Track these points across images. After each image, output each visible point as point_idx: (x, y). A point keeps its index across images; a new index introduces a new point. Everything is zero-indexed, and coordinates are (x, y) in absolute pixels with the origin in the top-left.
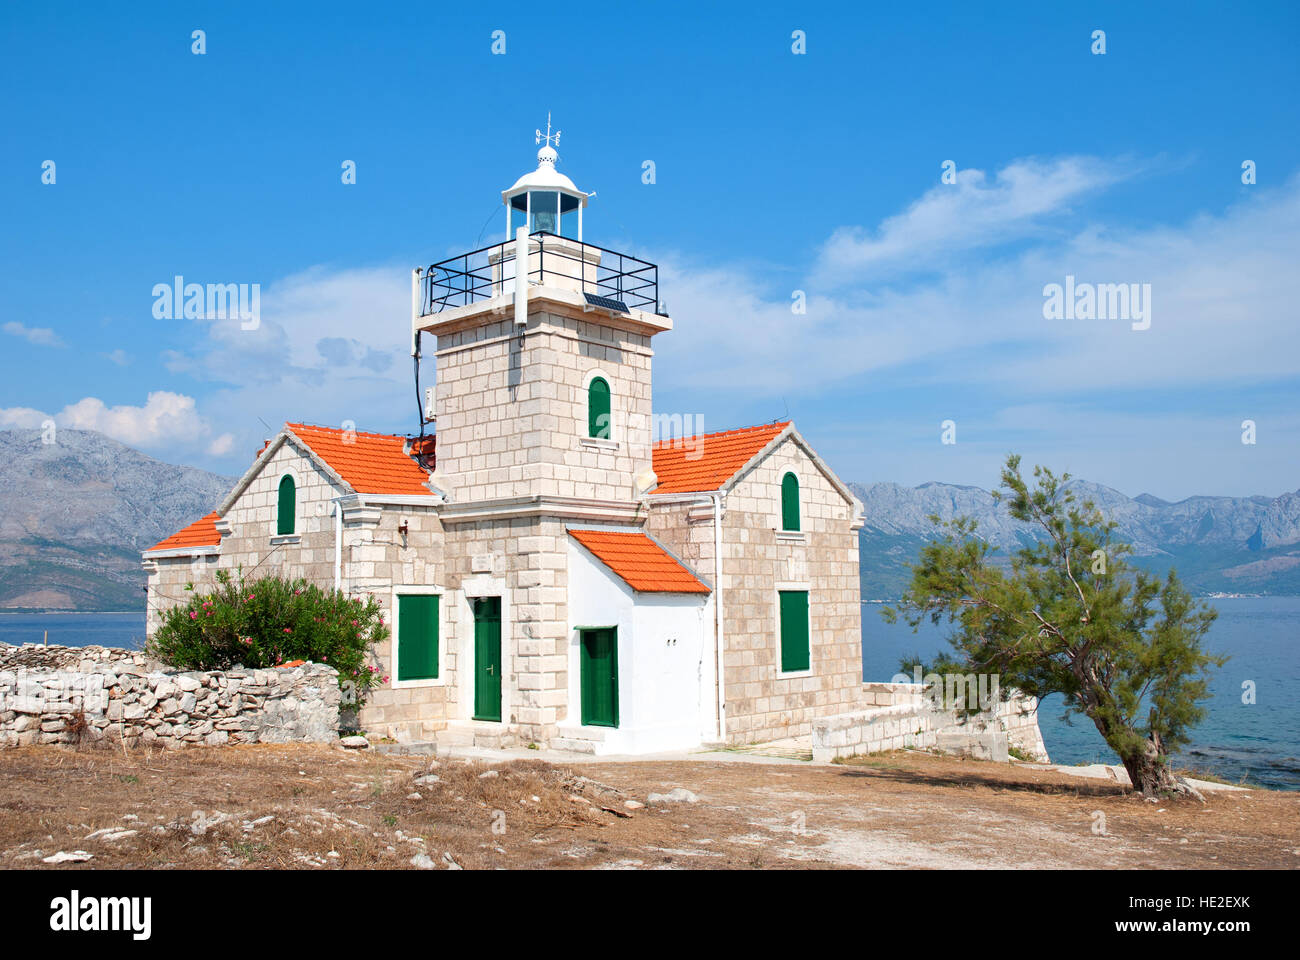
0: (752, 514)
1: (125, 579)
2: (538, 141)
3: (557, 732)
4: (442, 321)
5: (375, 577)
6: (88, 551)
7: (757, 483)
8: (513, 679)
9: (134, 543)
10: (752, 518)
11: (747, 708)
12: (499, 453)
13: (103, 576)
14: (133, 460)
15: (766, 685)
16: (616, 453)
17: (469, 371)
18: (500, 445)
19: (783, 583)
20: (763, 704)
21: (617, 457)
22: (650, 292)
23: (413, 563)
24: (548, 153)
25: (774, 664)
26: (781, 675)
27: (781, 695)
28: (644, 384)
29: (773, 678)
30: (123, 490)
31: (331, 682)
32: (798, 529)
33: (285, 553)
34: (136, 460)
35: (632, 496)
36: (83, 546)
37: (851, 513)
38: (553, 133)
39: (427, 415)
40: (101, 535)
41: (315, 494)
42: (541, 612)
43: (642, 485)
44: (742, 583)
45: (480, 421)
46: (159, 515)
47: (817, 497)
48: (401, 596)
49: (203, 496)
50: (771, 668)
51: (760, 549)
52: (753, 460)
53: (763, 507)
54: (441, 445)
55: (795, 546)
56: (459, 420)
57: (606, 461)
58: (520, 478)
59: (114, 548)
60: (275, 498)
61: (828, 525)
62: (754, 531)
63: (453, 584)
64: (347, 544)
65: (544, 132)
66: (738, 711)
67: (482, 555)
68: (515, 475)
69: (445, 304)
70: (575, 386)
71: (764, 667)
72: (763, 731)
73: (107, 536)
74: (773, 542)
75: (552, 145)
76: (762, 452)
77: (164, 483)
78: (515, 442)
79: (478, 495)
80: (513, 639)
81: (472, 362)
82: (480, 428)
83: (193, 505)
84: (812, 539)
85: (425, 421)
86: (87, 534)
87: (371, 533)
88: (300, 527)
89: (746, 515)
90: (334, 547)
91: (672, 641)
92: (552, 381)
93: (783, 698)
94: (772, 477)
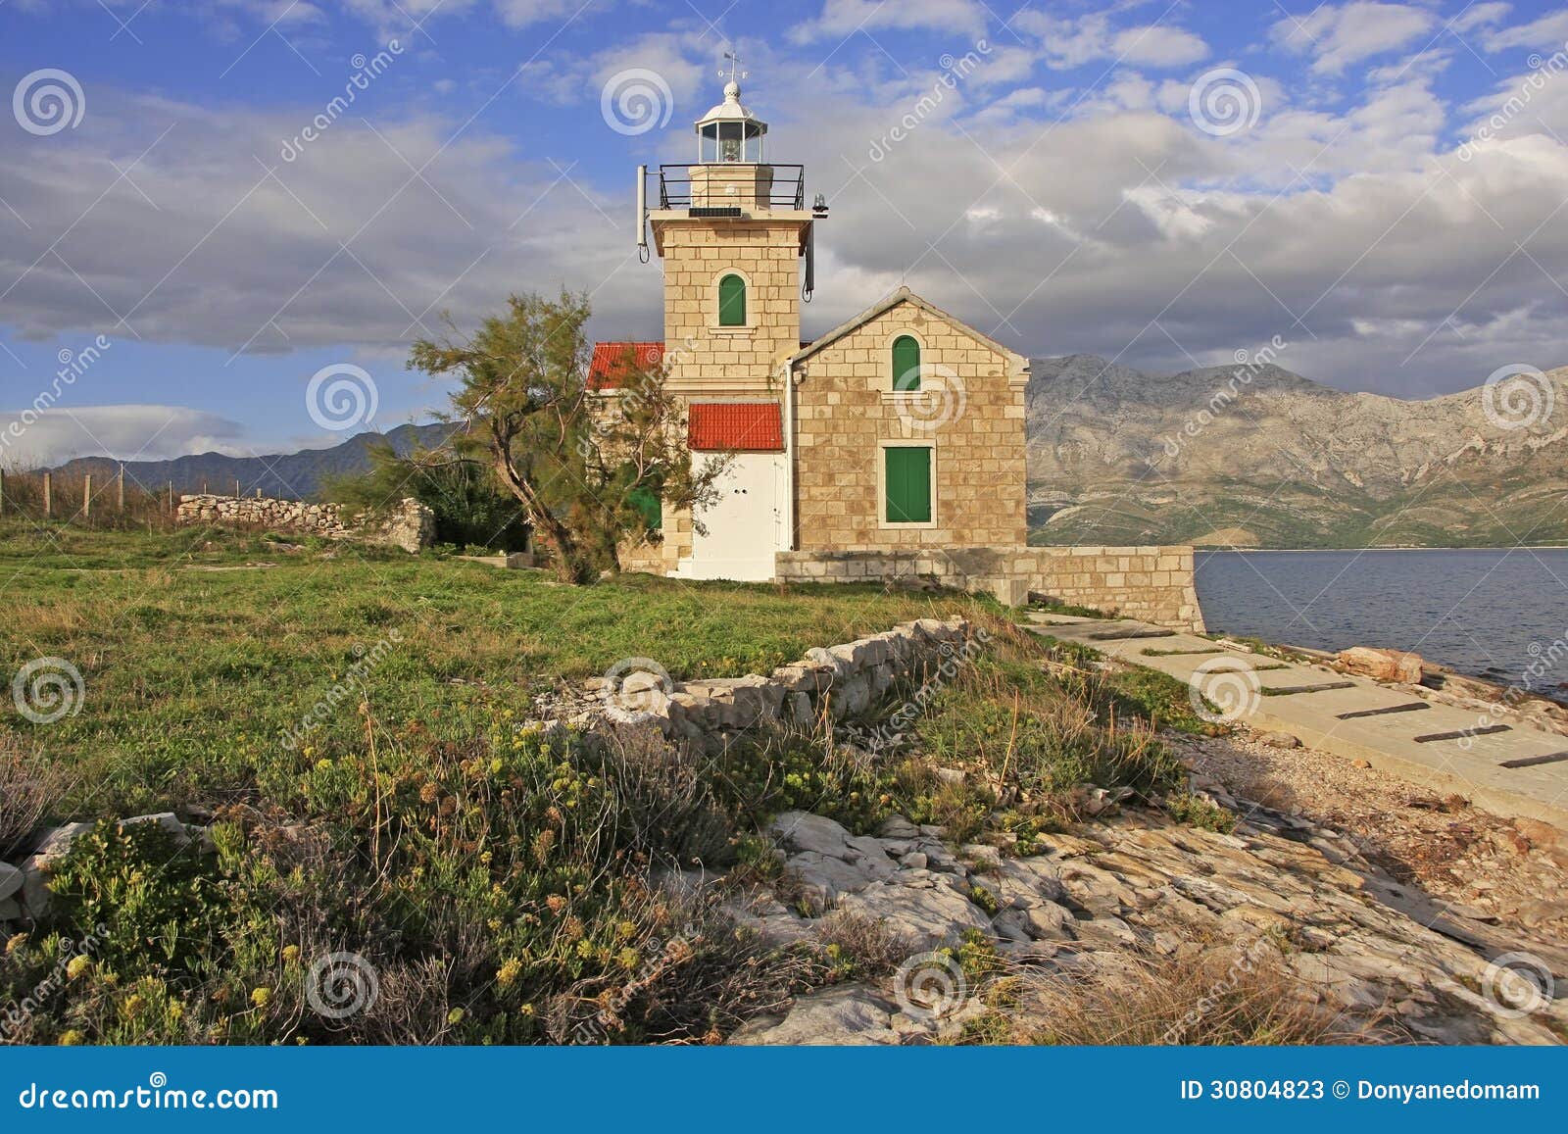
0: (846, 378)
1: (1309, 516)
6: (1269, 488)
7: (851, 348)
9: (1315, 477)
10: (846, 382)
13: (1286, 513)
15: (862, 534)
16: (752, 337)
19: (892, 441)
21: (753, 341)
25: (875, 516)
26: (885, 525)
27: (886, 543)
29: (872, 527)
30: (1301, 423)
36: (1266, 483)
37: (1010, 368)
40: (1281, 471)
44: (824, 442)
46: (1339, 447)
47: (951, 355)
49: (1385, 425)
50: (869, 519)
51: (860, 409)
53: (863, 371)
57: (740, 345)
59: (1296, 483)
61: (970, 383)
62: (848, 393)
70: (703, 286)
71: (861, 517)
73: (1287, 471)
74: (878, 401)
77: (1343, 413)
83: (1375, 435)
86: (1268, 471)
89: (836, 380)
91: (741, 492)
92: (676, 285)
94: (878, 343)
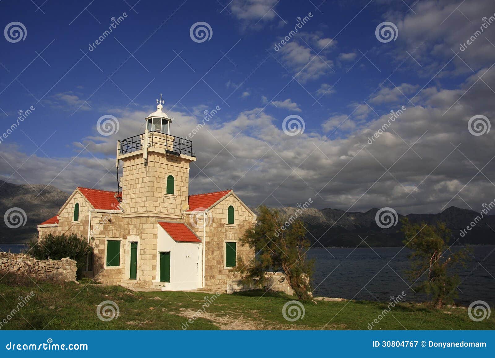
0: (217, 218)
2: (158, 102)
3: (152, 284)
4: (125, 157)
5: (100, 235)
7: (219, 209)
8: (140, 267)
10: (217, 220)
11: (213, 278)
12: (139, 198)
14: (63, 195)
15: (220, 271)
16: (175, 199)
17: (132, 172)
18: (139, 195)
19: (227, 240)
20: (219, 277)
21: (176, 200)
22: (189, 149)
23: (112, 231)
24: (160, 106)
25: (223, 265)
26: (225, 268)
27: (225, 274)
28: (186, 178)
29: (223, 269)
31: (74, 265)
32: (233, 223)
33: (75, 226)
34: (64, 195)
35: (181, 212)
37: (253, 218)
38: (162, 100)
39: (120, 186)
41: (84, 209)
42: (148, 247)
43: (184, 209)
44: (212, 240)
45: (134, 188)
47: (240, 213)
48: (108, 241)
50: (222, 266)
51: (220, 229)
52: (218, 202)
53: (221, 216)
54: (124, 195)
55: (232, 228)
56: (129, 187)
57: (172, 201)
58: (144, 206)
60: (73, 210)
61: (244, 222)
62: (217, 224)
63: (125, 237)
64: (92, 224)
65: (159, 100)
66: (210, 279)
67: (133, 229)
68: (143, 205)
69: (126, 151)
70: (162, 178)
71: (220, 266)
72: (218, 285)
74: (224, 227)
75: (162, 104)
76: (221, 199)
78: (143, 195)
79: (133, 210)
80: (140, 255)
81: (133, 170)
82: (135, 190)
84: (238, 226)
85: (120, 187)
87: (99, 221)
88: (80, 218)
89: (215, 219)
90: (88, 225)
91: (188, 257)
92: (154, 176)
93: (226, 275)
94: (225, 207)
